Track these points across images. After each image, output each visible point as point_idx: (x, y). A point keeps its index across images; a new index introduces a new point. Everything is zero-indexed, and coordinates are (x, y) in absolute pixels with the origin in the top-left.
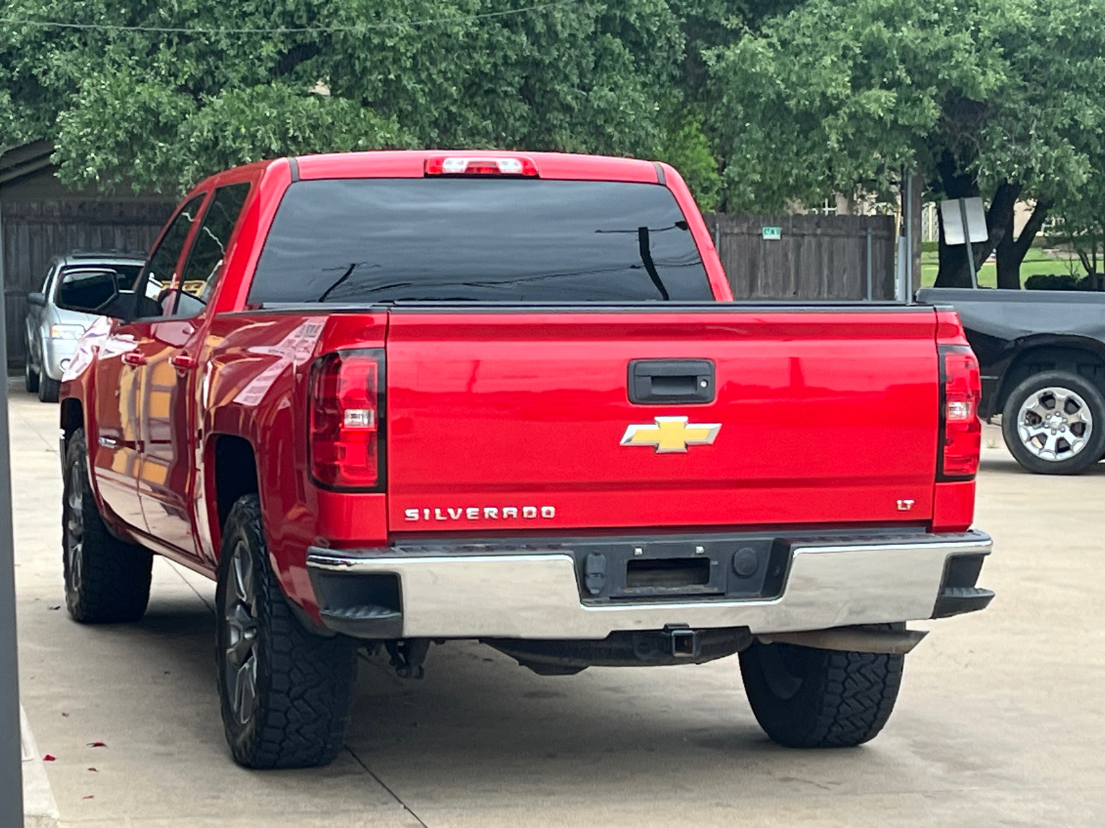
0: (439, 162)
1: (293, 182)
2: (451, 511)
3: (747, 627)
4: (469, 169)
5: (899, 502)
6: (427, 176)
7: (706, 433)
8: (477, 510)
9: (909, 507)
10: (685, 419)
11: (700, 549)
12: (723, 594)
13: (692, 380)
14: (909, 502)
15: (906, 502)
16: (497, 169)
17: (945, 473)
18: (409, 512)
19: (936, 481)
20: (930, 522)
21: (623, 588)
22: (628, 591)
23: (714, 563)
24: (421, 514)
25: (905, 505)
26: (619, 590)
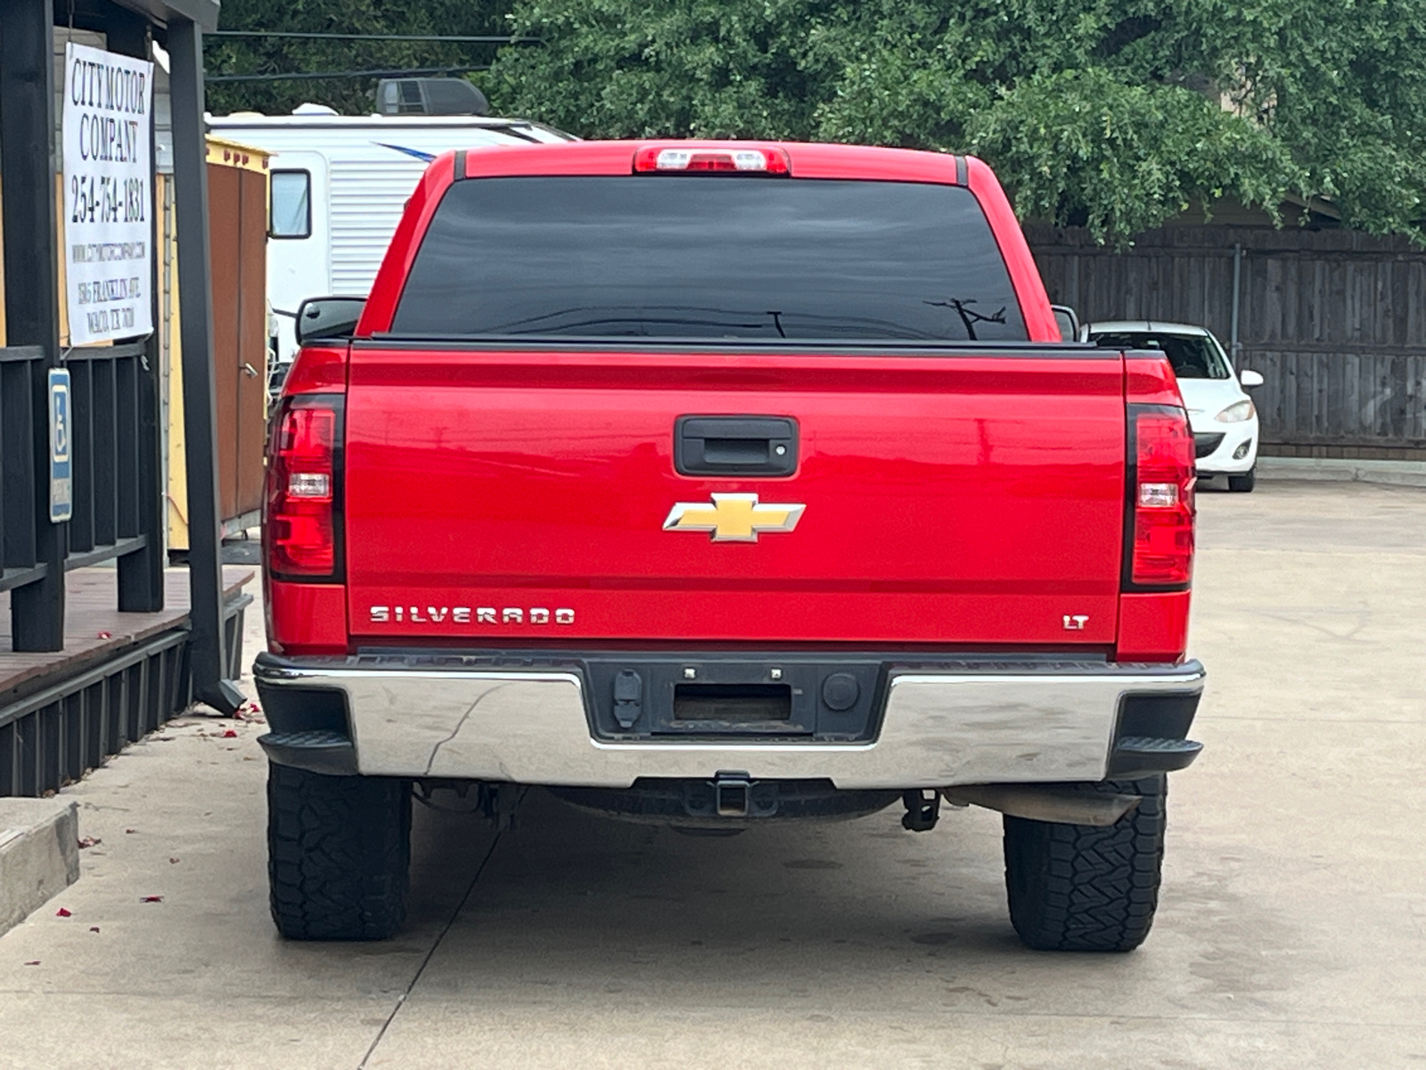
0: (652, 154)
1: (456, 181)
2: (432, 610)
3: (829, 781)
4: (691, 165)
5: (1067, 619)
6: (635, 173)
7: (784, 516)
8: (468, 610)
9: (1081, 626)
10: (754, 497)
11: (776, 673)
12: (810, 735)
13: (762, 444)
14: (1081, 619)
15: (1075, 618)
16: (732, 165)
17: (1134, 581)
18: (374, 610)
19: (1122, 591)
20: (1114, 646)
21: (670, 720)
22: (674, 725)
23: (796, 692)
24: (392, 613)
25: (1073, 623)
26: (663, 722)
